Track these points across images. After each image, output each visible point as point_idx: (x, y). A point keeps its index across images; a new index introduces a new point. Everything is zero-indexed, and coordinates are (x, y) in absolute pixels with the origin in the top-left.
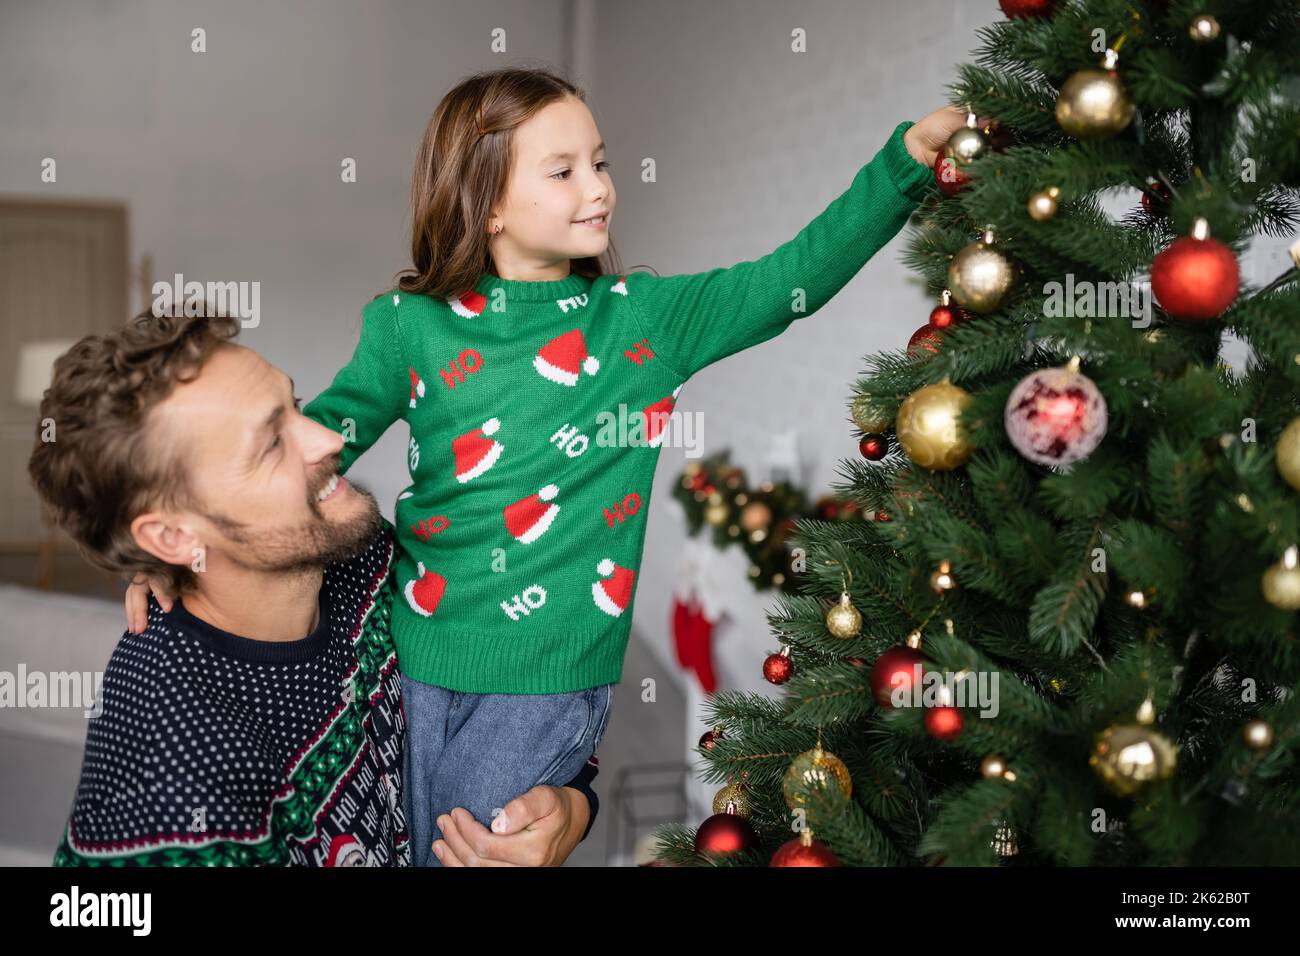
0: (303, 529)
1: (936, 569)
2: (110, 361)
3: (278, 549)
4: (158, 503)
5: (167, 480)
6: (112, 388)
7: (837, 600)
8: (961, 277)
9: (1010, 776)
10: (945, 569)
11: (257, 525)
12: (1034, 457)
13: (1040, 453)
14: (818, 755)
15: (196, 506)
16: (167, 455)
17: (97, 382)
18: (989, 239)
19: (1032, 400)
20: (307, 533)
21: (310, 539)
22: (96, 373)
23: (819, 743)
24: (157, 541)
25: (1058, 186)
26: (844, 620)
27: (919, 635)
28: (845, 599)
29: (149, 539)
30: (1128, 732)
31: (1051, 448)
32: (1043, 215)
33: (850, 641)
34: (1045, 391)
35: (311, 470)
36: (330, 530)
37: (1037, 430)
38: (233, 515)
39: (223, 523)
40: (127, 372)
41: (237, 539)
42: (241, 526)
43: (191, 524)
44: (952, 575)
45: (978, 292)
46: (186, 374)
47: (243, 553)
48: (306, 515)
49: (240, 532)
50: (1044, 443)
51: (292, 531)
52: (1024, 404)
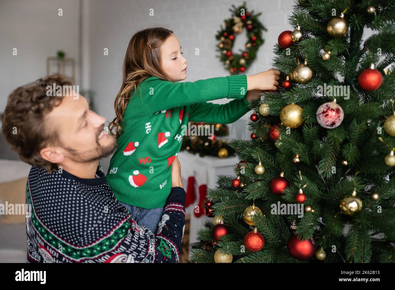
0: (94, 150)
1: (295, 156)
2: (31, 99)
3: (88, 156)
4: (49, 145)
5: (52, 138)
6: (33, 108)
7: (258, 164)
8: (298, 74)
9: (313, 211)
10: (297, 156)
11: (81, 150)
12: (325, 127)
13: (327, 126)
14: (254, 207)
15: (61, 145)
16: (52, 130)
17: (28, 106)
18: (306, 63)
19: (327, 111)
20: (96, 150)
21: (97, 152)
22: (27, 102)
23: (254, 204)
24: (49, 156)
25: (331, 51)
26: (260, 169)
27: (283, 173)
28: (260, 164)
29: (46, 156)
30: (350, 199)
31: (331, 124)
32: (327, 59)
33: (262, 175)
34: (330, 109)
35: (96, 130)
36: (102, 149)
37: (328, 120)
38: (73, 147)
39: (70, 150)
40: (38, 103)
41: (74, 154)
42: (76, 151)
43: (59, 151)
44: (299, 158)
45: (303, 79)
46: (57, 103)
47: (76, 158)
48: (95, 145)
49: (75, 152)
50: (329, 123)
51: (91, 151)
52: (324, 112)
